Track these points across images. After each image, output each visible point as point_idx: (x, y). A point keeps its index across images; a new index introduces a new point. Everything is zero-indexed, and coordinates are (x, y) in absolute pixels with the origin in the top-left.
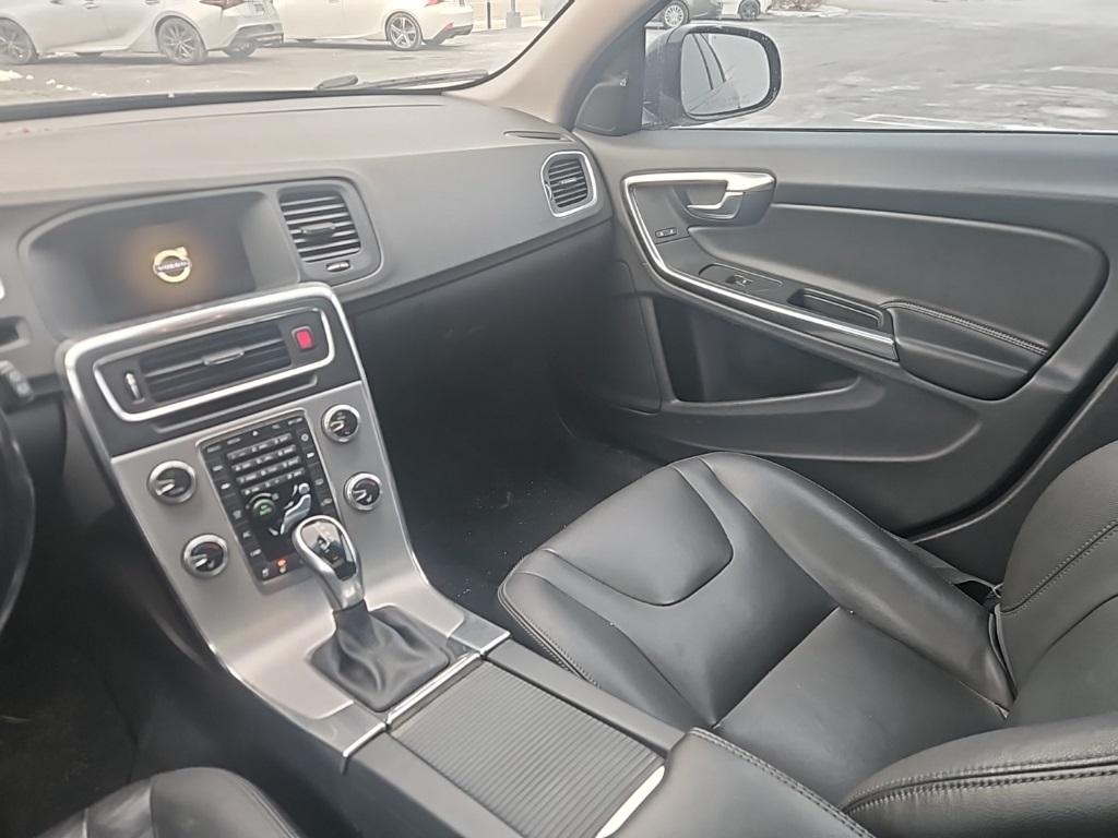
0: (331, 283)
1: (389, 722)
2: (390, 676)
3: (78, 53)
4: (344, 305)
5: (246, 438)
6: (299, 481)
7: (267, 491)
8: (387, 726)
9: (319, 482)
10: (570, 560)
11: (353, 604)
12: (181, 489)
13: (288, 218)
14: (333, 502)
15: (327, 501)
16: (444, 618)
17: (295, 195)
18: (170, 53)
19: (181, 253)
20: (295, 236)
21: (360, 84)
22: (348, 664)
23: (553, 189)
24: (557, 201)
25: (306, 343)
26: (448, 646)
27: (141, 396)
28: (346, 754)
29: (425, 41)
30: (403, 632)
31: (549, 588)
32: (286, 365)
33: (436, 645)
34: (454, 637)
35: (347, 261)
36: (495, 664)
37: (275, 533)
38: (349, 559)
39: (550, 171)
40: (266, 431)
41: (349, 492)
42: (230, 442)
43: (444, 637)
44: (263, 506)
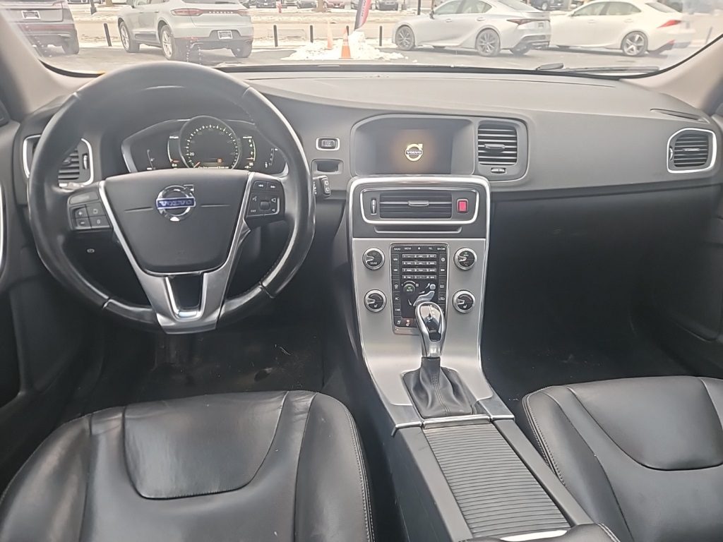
0: (489, 179)
1: (424, 423)
2: (437, 403)
3: (434, 47)
4: (492, 194)
5: (414, 249)
6: (431, 281)
7: (414, 280)
8: (423, 424)
9: (442, 286)
10: (583, 402)
11: (432, 356)
12: (376, 263)
13: (480, 138)
14: (445, 300)
15: (442, 299)
16: (480, 390)
17: (490, 126)
18: (480, 49)
19: (420, 146)
20: (480, 149)
21: (564, 69)
22: (419, 388)
23: (675, 153)
24: (675, 162)
25: (463, 208)
26: (475, 406)
27: (375, 212)
28: (397, 426)
29: (648, 51)
30: (454, 387)
31: (559, 411)
32: (449, 217)
33: (469, 402)
34: (481, 403)
35: (504, 169)
36: (497, 427)
37: (410, 304)
38: (439, 332)
39: (677, 140)
40: (425, 249)
41: (455, 298)
42: (406, 249)
43: (475, 400)
44: (409, 288)
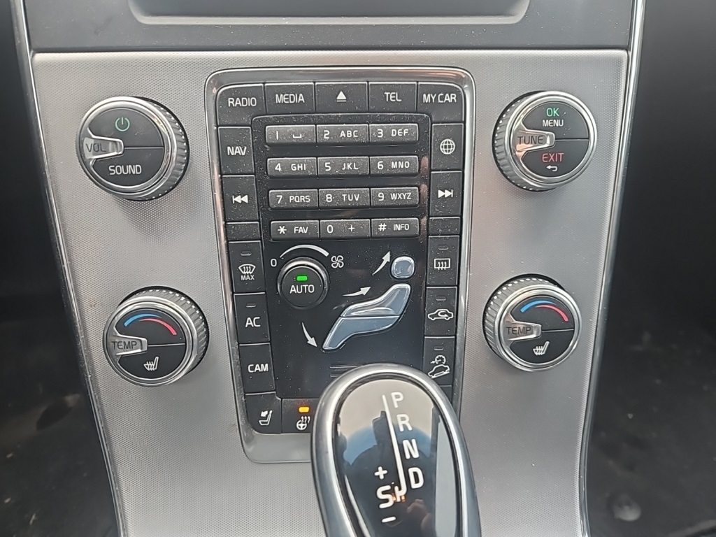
5: (319, 101)
6: (398, 243)
7: (322, 241)
9: (442, 265)
12: (133, 169)
15: (442, 314)
37: (312, 341)
41: (499, 314)
42: (281, 99)
44: (303, 274)
